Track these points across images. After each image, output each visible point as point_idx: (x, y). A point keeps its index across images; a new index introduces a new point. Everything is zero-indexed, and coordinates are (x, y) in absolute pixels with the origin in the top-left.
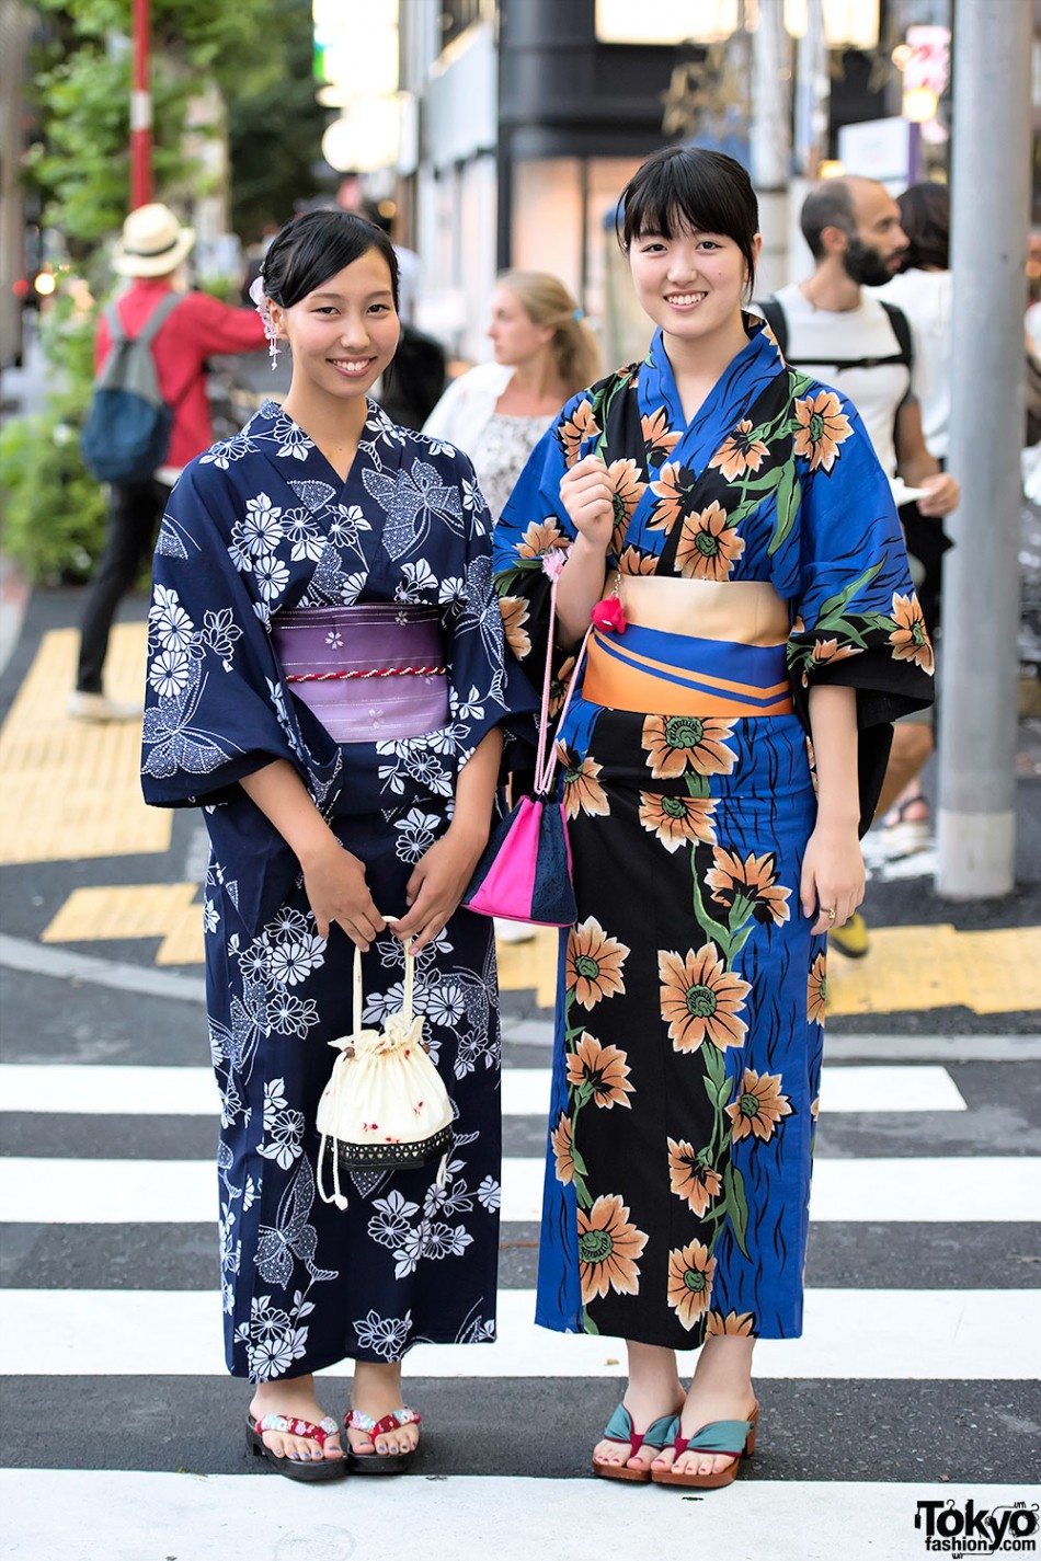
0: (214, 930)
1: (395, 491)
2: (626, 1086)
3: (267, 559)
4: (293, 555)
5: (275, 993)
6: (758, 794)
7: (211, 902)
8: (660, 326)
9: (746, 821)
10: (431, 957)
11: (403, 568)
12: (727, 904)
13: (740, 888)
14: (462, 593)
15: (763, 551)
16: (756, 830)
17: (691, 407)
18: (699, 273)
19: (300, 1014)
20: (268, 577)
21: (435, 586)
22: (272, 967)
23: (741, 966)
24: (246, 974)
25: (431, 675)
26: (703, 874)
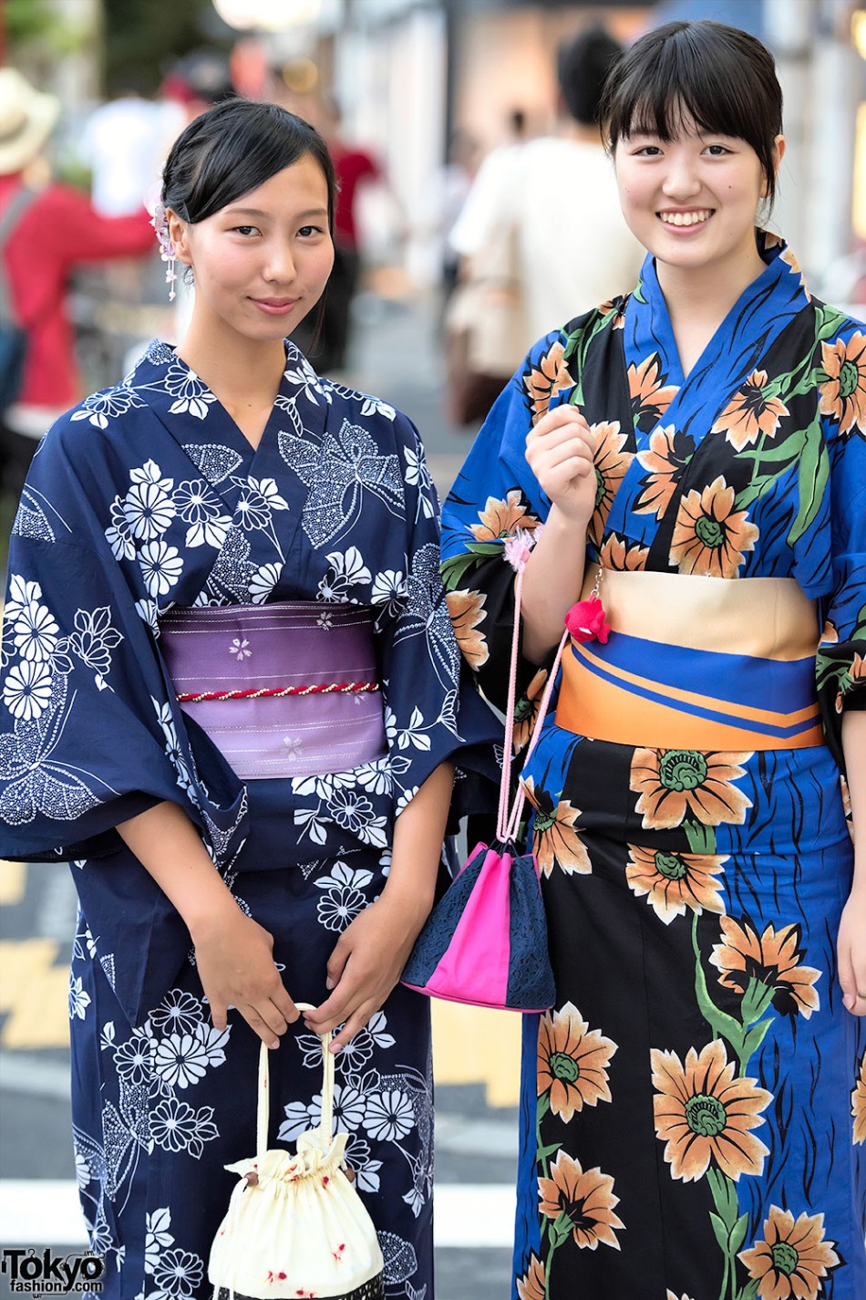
0: (82, 1016)
1: (319, 461)
2: (614, 1221)
3: (154, 544)
4: (188, 540)
5: (160, 1098)
6: (778, 849)
7: (80, 980)
8: (650, 252)
9: (765, 884)
10: (367, 1054)
11: (329, 558)
12: (738, 989)
13: (756, 969)
14: (400, 590)
15: (781, 539)
16: (775, 895)
17: (691, 354)
18: (703, 185)
19: (192, 1125)
20: (157, 567)
21: (368, 582)
22: (156, 1065)
23: (758, 1068)
24: (122, 1073)
25: (361, 693)
26: (707, 952)
